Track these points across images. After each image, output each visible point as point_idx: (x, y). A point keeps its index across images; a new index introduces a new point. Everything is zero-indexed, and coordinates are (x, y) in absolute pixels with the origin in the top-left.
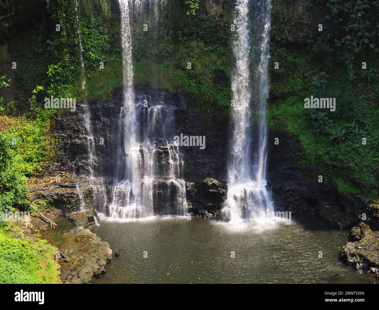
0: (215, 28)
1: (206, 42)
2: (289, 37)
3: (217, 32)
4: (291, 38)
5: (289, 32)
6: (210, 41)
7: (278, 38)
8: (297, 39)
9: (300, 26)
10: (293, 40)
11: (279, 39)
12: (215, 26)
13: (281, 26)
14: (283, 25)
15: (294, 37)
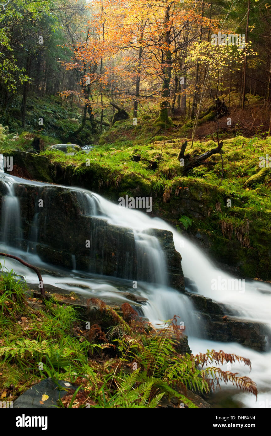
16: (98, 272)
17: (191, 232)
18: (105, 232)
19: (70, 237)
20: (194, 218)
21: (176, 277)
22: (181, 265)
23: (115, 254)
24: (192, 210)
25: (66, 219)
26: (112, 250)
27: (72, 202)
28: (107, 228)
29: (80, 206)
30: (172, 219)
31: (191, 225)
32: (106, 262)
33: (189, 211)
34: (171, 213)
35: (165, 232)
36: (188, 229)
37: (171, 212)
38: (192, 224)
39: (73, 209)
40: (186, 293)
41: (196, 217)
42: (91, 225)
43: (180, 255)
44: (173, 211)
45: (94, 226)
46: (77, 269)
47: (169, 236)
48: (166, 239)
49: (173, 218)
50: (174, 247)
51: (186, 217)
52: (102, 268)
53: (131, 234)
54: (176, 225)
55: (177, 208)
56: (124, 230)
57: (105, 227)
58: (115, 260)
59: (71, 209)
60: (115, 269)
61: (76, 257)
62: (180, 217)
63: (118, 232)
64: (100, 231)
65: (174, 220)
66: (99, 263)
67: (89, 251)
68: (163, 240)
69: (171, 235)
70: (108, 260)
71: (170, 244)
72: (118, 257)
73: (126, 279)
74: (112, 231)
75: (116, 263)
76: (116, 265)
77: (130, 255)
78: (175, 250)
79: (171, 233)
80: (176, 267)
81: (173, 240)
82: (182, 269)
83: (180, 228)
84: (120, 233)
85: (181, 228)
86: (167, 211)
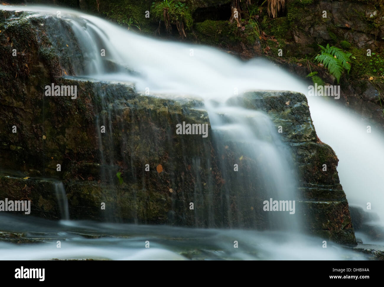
16: (127, 219)
17: (350, 87)
18: (133, 115)
19: (44, 137)
20: (356, 49)
21: (330, 208)
22: (337, 178)
23: (165, 167)
24: (347, 29)
25: (26, 92)
26: (157, 159)
27: (36, 46)
28: (135, 103)
29: (59, 55)
30: (296, 57)
31: (348, 67)
32: (144, 189)
33: (341, 31)
34: (291, 43)
35: (288, 96)
36: (342, 79)
37: (293, 39)
38: (353, 65)
39: (41, 65)
40: (359, 247)
41: (359, 45)
42: (93, 102)
43: (333, 152)
44: (296, 38)
45: (103, 103)
46: (72, 217)
47: (298, 105)
48: (293, 113)
49: (299, 56)
50: (314, 133)
51: (334, 49)
52: (136, 206)
53: (201, 113)
54: (308, 73)
55: (307, 29)
56: (181, 104)
57: (130, 101)
58: (166, 183)
59: (38, 64)
60: (169, 206)
61: (66, 186)
62: (318, 51)
63: (166, 109)
64: (119, 112)
65: (302, 60)
66: (127, 194)
67: (98, 168)
68: (283, 117)
69: (304, 103)
70: (147, 185)
71: (303, 127)
72: (173, 174)
73: (200, 226)
74: (149, 110)
75: (171, 190)
76: (170, 194)
77: (204, 165)
78: (317, 140)
79: (302, 98)
80: (324, 183)
81: (308, 114)
82: (341, 187)
83: (320, 80)
84: (172, 112)
85: (323, 79)
86: (282, 37)
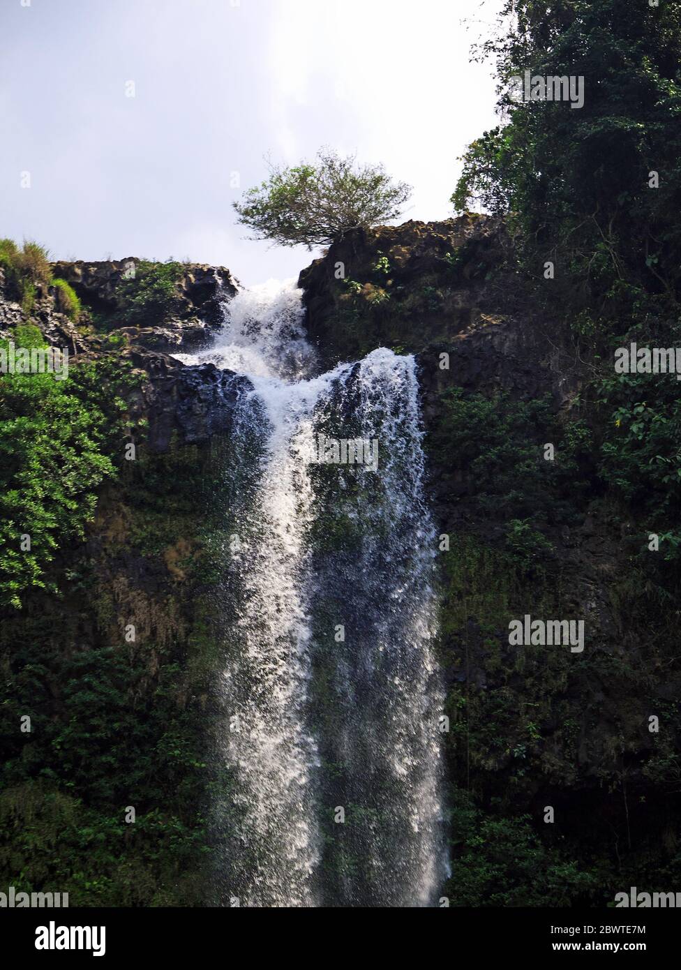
0: (143, 718)
1: (89, 798)
2: (546, 755)
3: (152, 740)
4: (554, 760)
5: (546, 732)
6: (116, 789)
7: (487, 756)
8: (593, 770)
9: (600, 696)
10: (571, 778)
11: (490, 763)
12: (143, 707)
13: (493, 692)
14: (506, 692)
15: (575, 760)
